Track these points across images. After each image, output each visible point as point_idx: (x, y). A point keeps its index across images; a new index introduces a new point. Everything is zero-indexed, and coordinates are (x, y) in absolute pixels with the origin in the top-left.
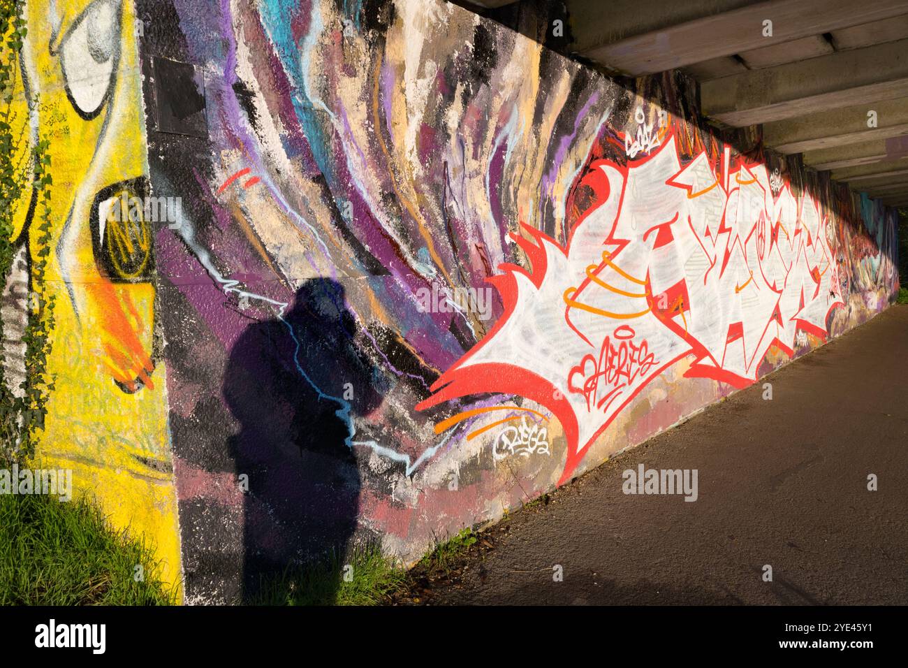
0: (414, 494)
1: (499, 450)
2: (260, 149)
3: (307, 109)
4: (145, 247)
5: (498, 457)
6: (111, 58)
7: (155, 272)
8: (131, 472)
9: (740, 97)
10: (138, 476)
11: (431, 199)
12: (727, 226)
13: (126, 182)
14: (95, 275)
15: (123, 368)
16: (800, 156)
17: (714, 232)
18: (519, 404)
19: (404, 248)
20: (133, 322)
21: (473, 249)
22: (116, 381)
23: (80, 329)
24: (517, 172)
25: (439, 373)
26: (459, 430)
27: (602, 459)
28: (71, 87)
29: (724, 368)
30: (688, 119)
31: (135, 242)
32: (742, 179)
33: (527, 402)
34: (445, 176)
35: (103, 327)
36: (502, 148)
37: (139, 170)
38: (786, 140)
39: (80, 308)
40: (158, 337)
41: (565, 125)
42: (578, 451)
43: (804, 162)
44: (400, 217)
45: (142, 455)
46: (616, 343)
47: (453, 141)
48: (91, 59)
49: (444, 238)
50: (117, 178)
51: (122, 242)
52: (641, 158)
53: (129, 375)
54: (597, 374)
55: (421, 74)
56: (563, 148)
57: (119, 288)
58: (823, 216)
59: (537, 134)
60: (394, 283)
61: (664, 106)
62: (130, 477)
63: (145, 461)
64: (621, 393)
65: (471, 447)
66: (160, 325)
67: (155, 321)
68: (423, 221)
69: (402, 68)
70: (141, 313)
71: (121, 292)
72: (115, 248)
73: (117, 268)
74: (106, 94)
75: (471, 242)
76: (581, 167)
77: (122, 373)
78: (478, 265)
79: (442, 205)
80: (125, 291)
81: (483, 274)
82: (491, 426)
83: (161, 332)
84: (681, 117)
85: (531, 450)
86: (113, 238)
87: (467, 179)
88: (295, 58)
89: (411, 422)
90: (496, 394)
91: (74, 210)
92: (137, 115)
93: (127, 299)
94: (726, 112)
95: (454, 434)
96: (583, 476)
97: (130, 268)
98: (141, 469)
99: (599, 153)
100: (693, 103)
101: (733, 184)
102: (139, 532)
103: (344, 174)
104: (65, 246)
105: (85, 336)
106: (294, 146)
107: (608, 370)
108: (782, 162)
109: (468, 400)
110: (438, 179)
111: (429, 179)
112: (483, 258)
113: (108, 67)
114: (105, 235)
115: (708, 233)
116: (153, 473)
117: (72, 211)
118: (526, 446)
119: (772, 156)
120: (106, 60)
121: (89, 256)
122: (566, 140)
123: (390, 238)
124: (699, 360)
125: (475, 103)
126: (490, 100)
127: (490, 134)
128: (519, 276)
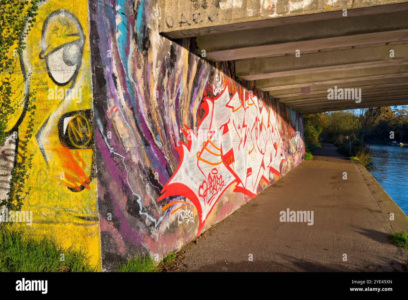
0: (157, 235)
1: (180, 220)
2: (118, 98)
3: (129, 82)
4: (89, 135)
5: (180, 222)
6: (76, 65)
7: (94, 145)
8: (75, 224)
9: (251, 69)
10: (79, 224)
11: (160, 115)
12: (245, 124)
13: (80, 111)
14: (59, 146)
15: (73, 182)
16: (268, 92)
17: (241, 127)
18: (185, 200)
19: (153, 135)
20: (80, 164)
21: (171, 135)
22: (68, 188)
23: (48, 168)
24: (183, 104)
25: (163, 187)
26: (169, 211)
27: (210, 227)
28: (51, 72)
29: (246, 188)
30: (232, 78)
31: (83, 134)
32: (249, 103)
33: (187, 199)
34: (163, 106)
35: (62, 167)
36: (178, 94)
37: (88, 107)
38: (265, 86)
39: (48, 159)
40: (94, 169)
41: (196, 84)
42: (202, 222)
43: (270, 94)
44: (152, 123)
45: (82, 215)
46: (212, 175)
47: (165, 92)
48: (64, 64)
49: (163, 131)
50: (76, 109)
51: (77, 133)
52: (218, 95)
53: (76, 185)
54: (207, 189)
55: (157, 67)
56: (195, 93)
57: (73, 152)
58: (277, 118)
59: (188, 87)
60: (151, 149)
61: (224, 72)
62: (74, 226)
63: (83, 218)
64: (214, 198)
65: (172, 218)
66: (95, 165)
67: (93, 163)
68: (158, 125)
69: (152, 64)
70: (85, 161)
71: (74, 152)
72: (72, 135)
73: (73, 143)
74: (72, 77)
75: (171, 132)
76: (200, 100)
77: (72, 184)
78: (173, 142)
79: (163, 118)
80: (76, 152)
81: (174, 146)
82: (177, 209)
83: (95, 167)
84: (229, 76)
85: (189, 220)
86: (72, 132)
87: (169, 107)
88: (126, 63)
89: (156, 206)
90: (179, 196)
91: (49, 120)
92: (89, 87)
93: (78, 155)
94: (246, 75)
95: (167, 212)
96: (204, 233)
97: (80, 143)
98: (81, 221)
99: (206, 95)
100: (233, 71)
101: (247, 106)
102: (78, 248)
103: (138, 107)
104: (42, 134)
105: (51, 170)
106: (126, 96)
107: (210, 187)
108: (262, 94)
109: (171, 198)
110: (162, 107)
111: (159, 107)
112: (174, 139)
113: (74, 68)
114: (67, 131)
115: (239, 128)
116: (87, 222)
117: (47, 120)
118: (187, 219)
119: (259, 92)
120: (73, 65)
121: (56, 138)
122: (196, 89)
123: (149, 131)
124: (238, 184)
125: (171, 76)
126: (175, 74)
127: (175, 89)
128: (184, 146)
